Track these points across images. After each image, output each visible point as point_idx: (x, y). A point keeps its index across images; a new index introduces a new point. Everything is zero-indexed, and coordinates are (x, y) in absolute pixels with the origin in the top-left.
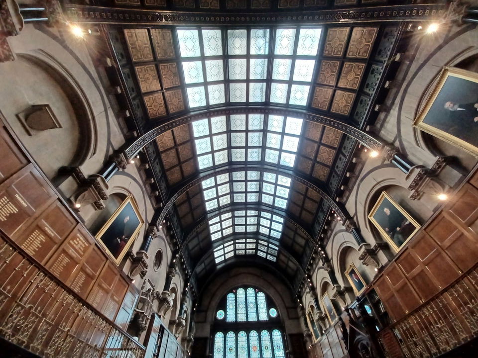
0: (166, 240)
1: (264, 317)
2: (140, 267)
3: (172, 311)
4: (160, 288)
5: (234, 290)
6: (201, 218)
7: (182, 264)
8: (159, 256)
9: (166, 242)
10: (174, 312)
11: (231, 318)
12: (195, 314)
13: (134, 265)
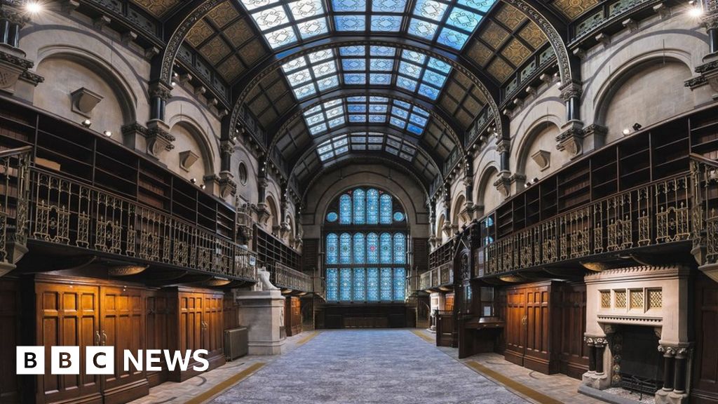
0: (245, 149)
1: (386, 219)
2: (229, 189)
3: (273, 219)
4: (254, 200)
5: (350, 192)
6: (292, 109)
7: (274, 169)
8: (243, 170)
9: (247, 151)
10: (275, 219)
11: (346, 218)
12: (301, 217)
13: (223, 187)
